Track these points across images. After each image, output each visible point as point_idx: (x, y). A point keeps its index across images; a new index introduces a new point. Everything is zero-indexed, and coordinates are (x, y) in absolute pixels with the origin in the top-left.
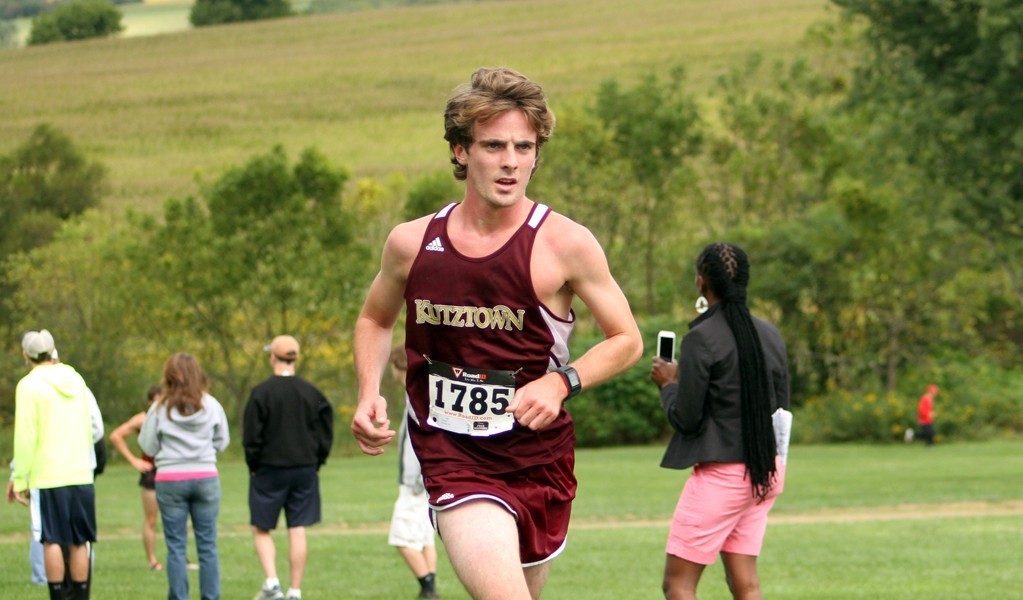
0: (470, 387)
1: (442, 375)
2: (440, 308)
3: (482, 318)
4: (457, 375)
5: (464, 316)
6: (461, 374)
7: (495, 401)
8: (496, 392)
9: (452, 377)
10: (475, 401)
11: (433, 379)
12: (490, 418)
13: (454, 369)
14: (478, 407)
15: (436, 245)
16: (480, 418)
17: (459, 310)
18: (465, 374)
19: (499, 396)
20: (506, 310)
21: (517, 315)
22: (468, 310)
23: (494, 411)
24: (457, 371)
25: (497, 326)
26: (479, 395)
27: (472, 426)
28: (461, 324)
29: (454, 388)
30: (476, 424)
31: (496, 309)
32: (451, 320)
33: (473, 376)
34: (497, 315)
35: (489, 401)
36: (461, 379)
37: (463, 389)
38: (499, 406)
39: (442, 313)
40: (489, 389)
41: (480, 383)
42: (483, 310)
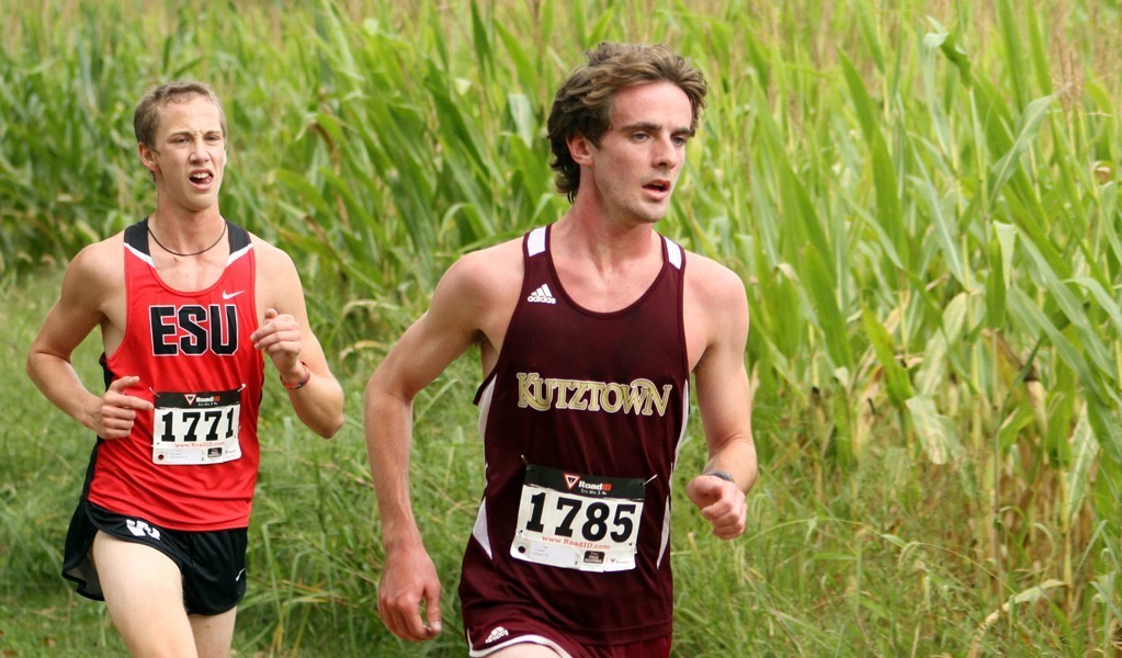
0: (587, 502)
1: (545, 485)
2: (553, 383)
3: (612, 398)
4: (571, 485)
5: (587, 395)
6: (577, 483)
7: (617, 521)
8: (620, 508)
9: (562, 488)
10: (592, 520)
11: (528, 492)
12: (608, 547)
13: (567, 476)
14: (595, 529)
15: (543, 295)
16: (595, 546)
17: (582, 386)
18: (582, 484)
19: (623, 514)
20: (647, 384)
21: (661, 393)
22: (593, 386)
23: (615, 536)
24: (571, 479)
25: (633, 409)
26: (598, 514)
27: (583, 557)
28: (583, 406)
29: (561, 503)
30: (588, 554)
31: (634, 384)
32: (568, 401)
33: (594, 487)
34: (635, 393)
35: (609, 521)
36: (576, 490)
37: (577, 505)
38: (620, 530)
39: (556, 392)
40: (613, 504)
41: (601, 496)
42: (614, 386)
